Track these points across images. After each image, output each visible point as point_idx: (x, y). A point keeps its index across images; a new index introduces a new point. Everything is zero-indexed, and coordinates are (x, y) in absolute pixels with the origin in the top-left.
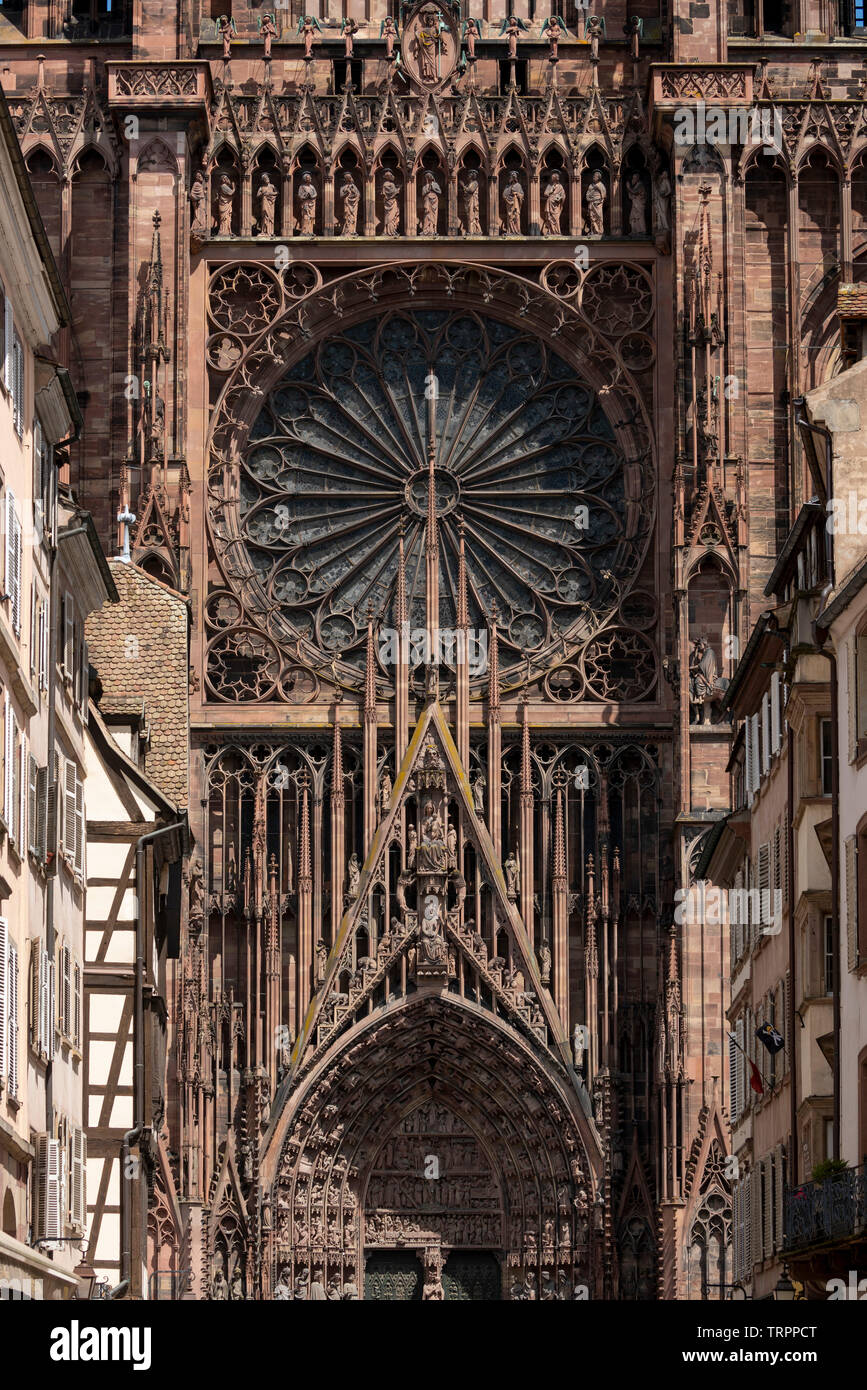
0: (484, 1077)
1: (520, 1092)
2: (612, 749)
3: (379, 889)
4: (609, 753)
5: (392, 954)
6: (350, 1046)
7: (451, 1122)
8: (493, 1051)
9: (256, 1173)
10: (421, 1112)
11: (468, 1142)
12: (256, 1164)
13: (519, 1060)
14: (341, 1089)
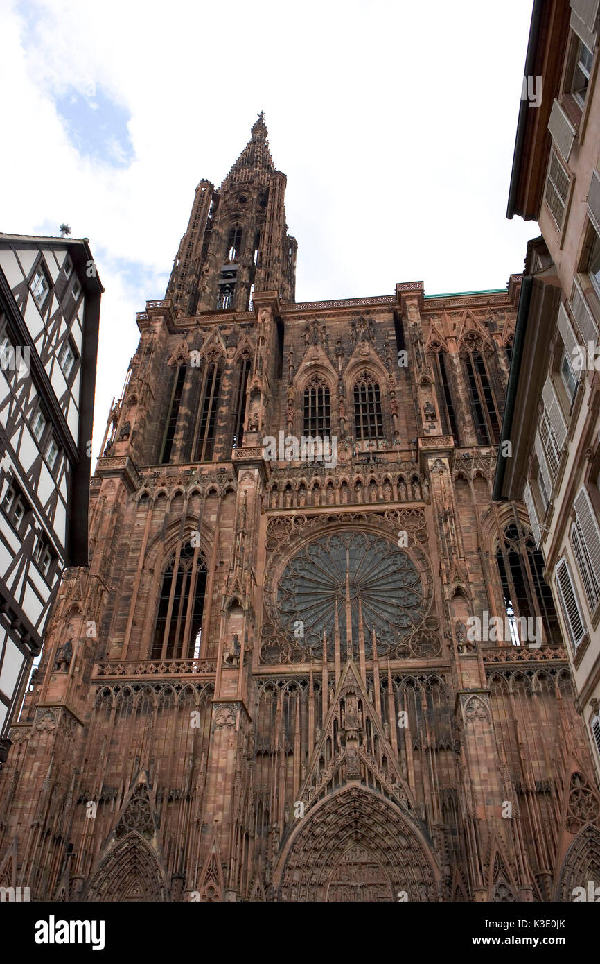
0: (380, 828)
2: (426, 677)
3: (329, 739)
4: (425, 679)
5: (335, 767)
6: (316, 812)
7: (367, 855)
8: (383, 813)
9: (271, 879)
11: (375, 866)
12: (271, 874)
13: (395, 817)
14: (313, 834)
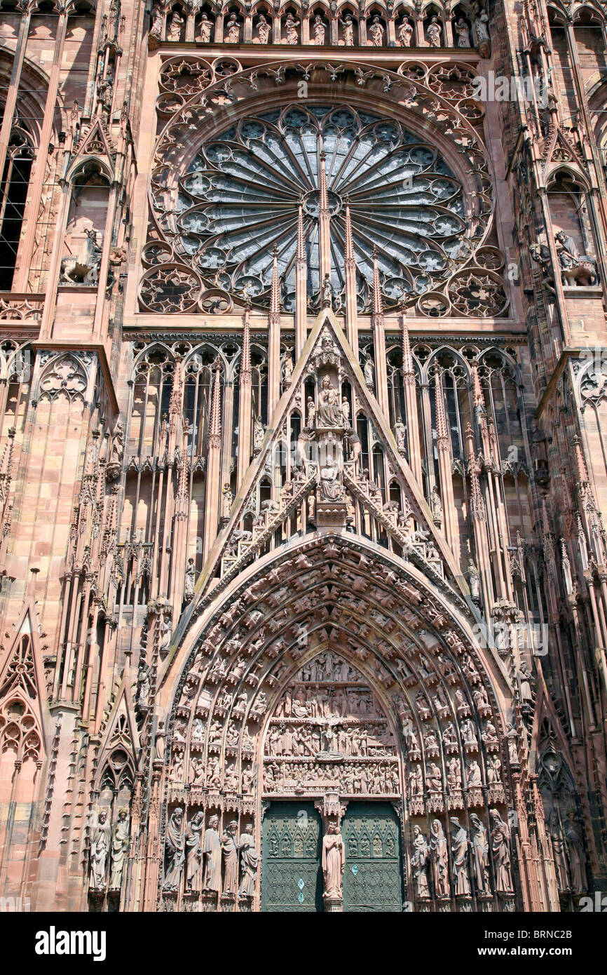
0: (379, 619)
1: (417, 630)
3: (280, 448)
5: (293, 497)
6: (252, 580)
7: (346, 671)
8: (392, 588)
9: (152, 700)
10: (318, 661)
11: (363, 690)
12: (153, 690)
13: (416, 594)
14: (242, 625)
